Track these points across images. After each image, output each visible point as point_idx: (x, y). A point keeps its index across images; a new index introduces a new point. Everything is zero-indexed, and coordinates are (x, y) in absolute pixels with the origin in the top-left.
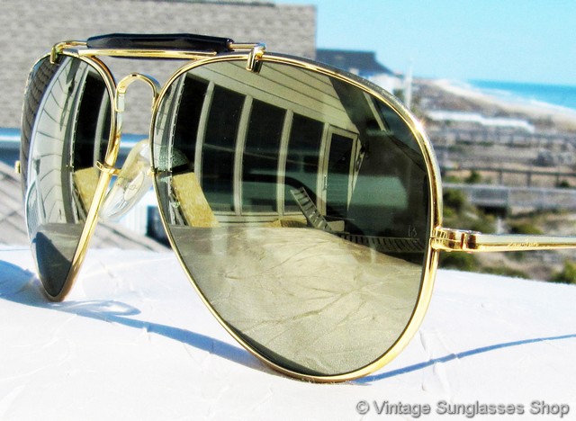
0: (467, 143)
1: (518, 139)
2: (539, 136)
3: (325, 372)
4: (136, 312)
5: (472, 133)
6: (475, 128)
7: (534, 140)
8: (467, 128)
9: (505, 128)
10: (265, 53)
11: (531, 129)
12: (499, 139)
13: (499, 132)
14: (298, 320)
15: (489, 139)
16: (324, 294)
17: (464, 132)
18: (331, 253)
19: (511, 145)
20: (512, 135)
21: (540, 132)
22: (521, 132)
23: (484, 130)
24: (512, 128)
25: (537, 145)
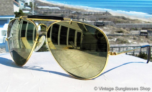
0: (46, 13)
1: (57, 11)
2: (61, 10)
3: (85, 78)
4: (42, 68)
5: (47, 11)
6: (48, 9)
7: (60, 11)
8: (46, 9)
9: (54, 9)
10: (72, 21)
11: (60, 9)
12: (53, 12)
13: (53, 10)
14: (78, 68)
15: (51, 12)
16: (82, 63)
17: (46, 10)
18: (81, 55)
19: (56, 13)
20: (56, 11)
21: (61, 9)
22: (57, 10)
23: (50, 10)
24: (56, 9)
25: (61, 12)
